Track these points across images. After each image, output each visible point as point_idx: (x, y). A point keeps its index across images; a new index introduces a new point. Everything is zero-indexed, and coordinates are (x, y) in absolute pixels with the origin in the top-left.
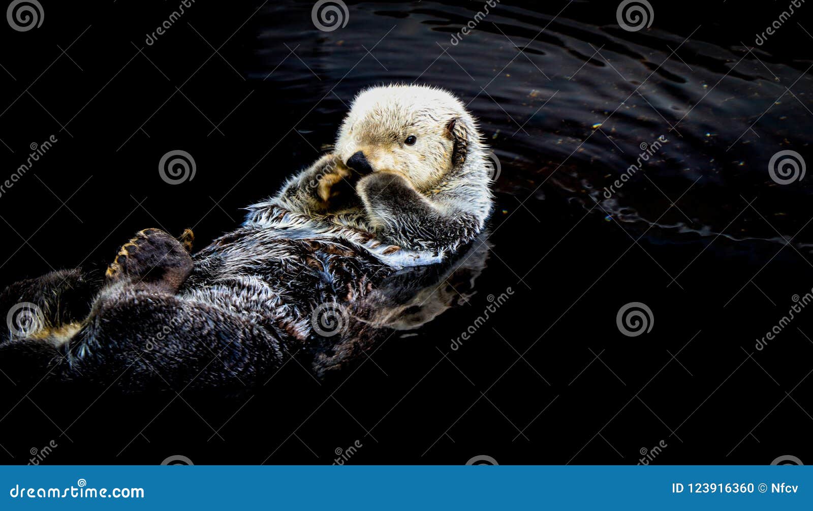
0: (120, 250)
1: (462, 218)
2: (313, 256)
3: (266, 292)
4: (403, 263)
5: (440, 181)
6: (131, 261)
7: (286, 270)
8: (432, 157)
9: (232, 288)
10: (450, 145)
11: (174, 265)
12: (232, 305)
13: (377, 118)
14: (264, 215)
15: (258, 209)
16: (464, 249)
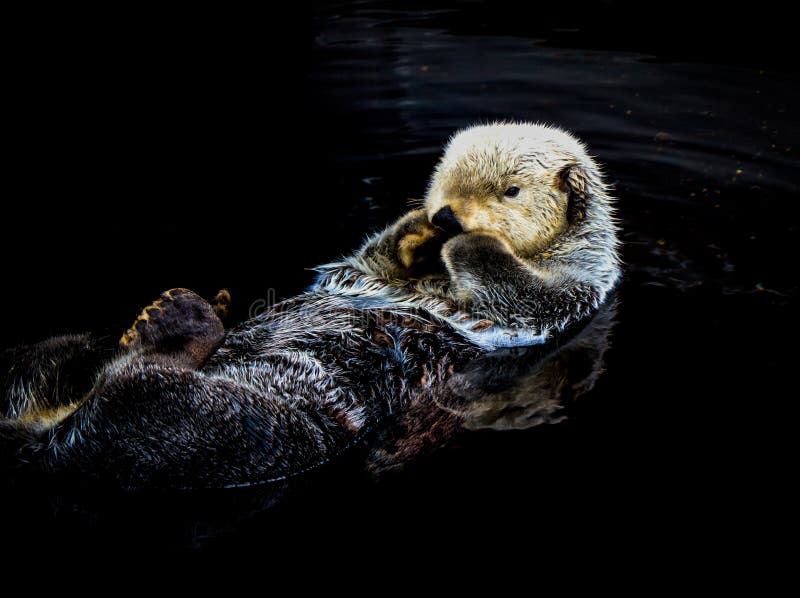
0: (140, 313)
1: (574, 289)
2: (382, 329)
3: (317, 371)
4: (497, 343)
5: (551, 243)
6: (150, 327)
7: (345, 346)
8: (540, 212)
9: (276, 366)
10: (565, 198)
11: (199, 333)
12: (273, 386)
13: (471, 164)
14: (334, 278)
15: (326, 270)
16: (575, 328)
